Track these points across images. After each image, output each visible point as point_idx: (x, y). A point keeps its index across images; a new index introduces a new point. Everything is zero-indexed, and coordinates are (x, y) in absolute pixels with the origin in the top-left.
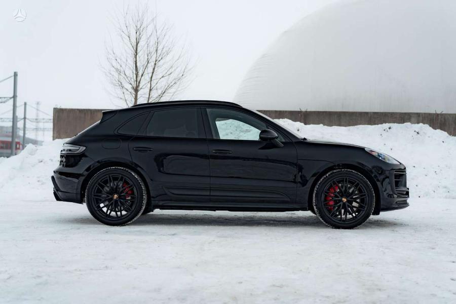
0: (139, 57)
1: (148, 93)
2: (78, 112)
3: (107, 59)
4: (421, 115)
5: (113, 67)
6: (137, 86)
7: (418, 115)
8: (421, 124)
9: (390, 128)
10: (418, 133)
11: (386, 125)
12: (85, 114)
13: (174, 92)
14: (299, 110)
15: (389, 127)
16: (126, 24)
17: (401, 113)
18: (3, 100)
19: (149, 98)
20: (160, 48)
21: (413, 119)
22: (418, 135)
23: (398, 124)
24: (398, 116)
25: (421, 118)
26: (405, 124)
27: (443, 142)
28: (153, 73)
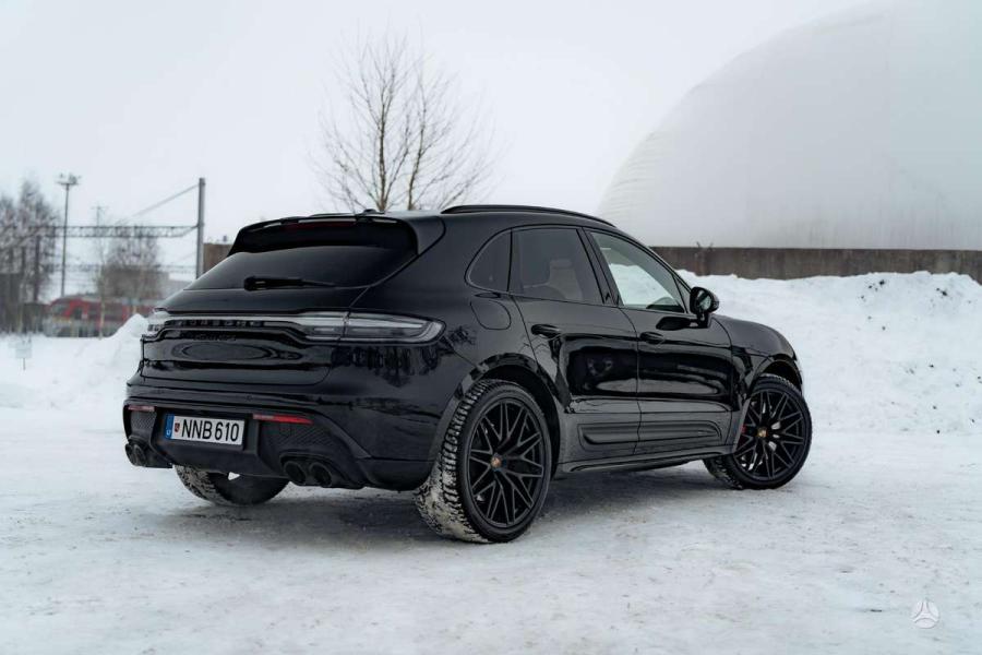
3: (327, 147)
7: (952, 254)
8: (953, 275)
9: (882, 283)
10: (944, 294)
11: (875, 277)
14: (696, 245)
15: (880, 280)
18: (180, 231)
22: (945, 298)
23: (900, 275)
24: (907, 258)
25: (958, 262)
26: (917, 273)
28: (415, 173)
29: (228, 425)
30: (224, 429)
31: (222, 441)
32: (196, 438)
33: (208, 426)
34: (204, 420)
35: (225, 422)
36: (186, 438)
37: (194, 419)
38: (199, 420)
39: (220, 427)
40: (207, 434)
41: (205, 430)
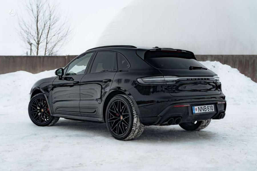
0: (40, 23)
1: (46, 45)
2: (5, 58)
3: (19, 24)
4: (213, 56)
5: (23, 29)
6: (38, 41)
10: (214, 67)
12: (9, 58)
13: (62, 45)
16: (30, 3)
17: (202, 55)
19: (46, 48)
20: (52, 17)
21: (209, 59)
23: (202, 62)
25: (213, 58)
26: (207, 61)
27: (229, 72)
28: (48, 33)
29: (210, 106)
30: (209, 108)
31: (210, 111)
32: (203, 112)
33: (205, 108)
34: (204, 106)
35: (209, 106)
36: (200, 112)
37: (201, 106)
38: (202, 106)
39: (208, 107)
40: (206, 110)
41: (205, 109)
